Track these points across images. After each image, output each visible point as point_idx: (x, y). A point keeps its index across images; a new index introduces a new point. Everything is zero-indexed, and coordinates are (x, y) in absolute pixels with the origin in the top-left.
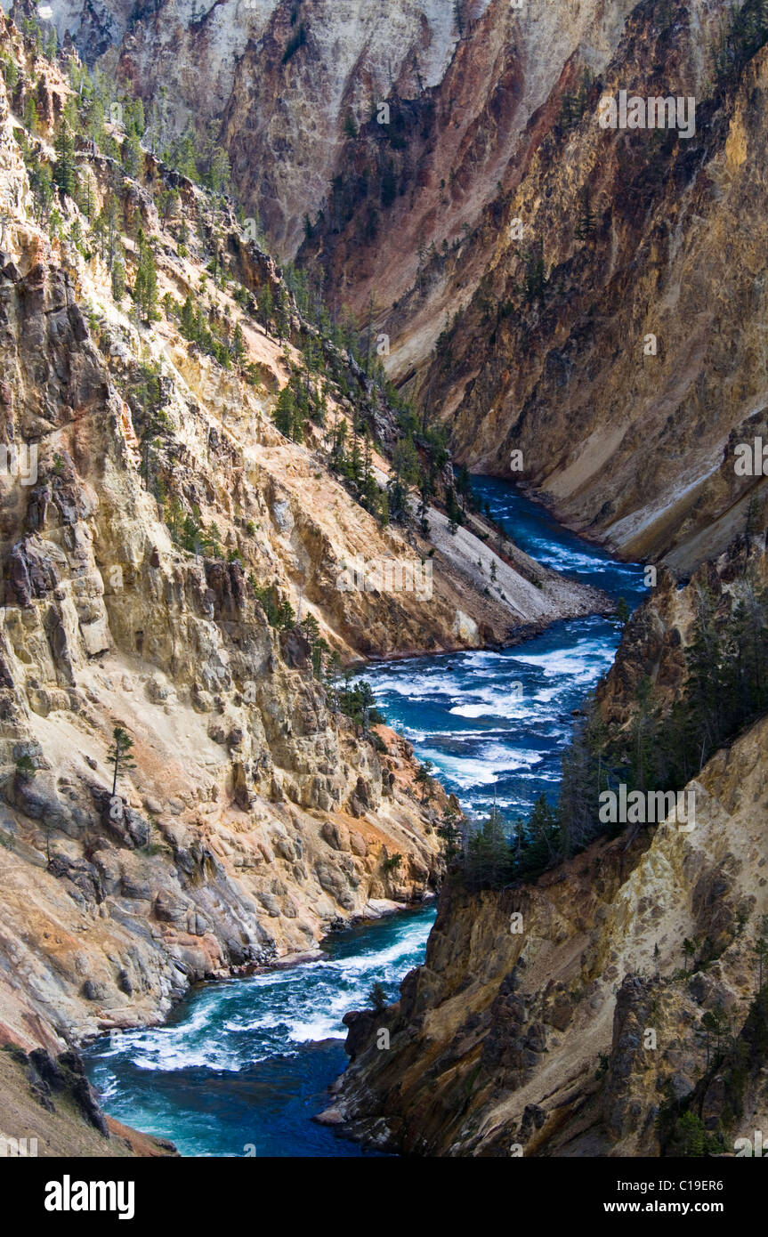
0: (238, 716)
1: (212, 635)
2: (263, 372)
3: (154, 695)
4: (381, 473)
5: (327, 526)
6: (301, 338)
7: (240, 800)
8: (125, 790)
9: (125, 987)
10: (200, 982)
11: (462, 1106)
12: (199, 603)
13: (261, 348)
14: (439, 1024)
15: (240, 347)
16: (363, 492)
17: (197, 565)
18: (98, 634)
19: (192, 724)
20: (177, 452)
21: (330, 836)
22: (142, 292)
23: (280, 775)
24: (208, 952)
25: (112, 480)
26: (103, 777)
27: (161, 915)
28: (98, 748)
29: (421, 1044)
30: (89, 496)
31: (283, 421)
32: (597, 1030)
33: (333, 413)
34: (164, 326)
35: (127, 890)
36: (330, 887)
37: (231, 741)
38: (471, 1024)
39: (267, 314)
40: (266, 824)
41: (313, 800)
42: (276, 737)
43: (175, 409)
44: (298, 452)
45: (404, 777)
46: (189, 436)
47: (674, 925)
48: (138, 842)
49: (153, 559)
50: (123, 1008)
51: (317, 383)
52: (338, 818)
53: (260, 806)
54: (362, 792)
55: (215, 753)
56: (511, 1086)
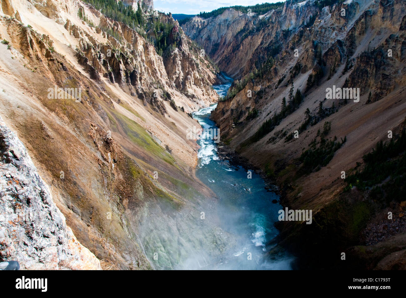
0: (203, 89)
1: (202, 83)
2: (206, 64)
3: (197, 87)
4: (214, 72)
5: (210, 75)
6: (208, 61)
7: (203, 95)
8: (195, 94)
9: (195, 108)
10: (200, 108)
11: (219, 118)
12: (201, 81)
13: (206, 62)
14: (218, 112)
15: (204, 62)
16: (213, 73)
17: (201, 78)
18: (193, 83)
19: (200, 90)
20: (199, 69)
21: (210, 98)
22: (197, 58)
23: (206, 93)
24: (201, 106)
25: (194, 71)
26: (194, 93)
27: (197, 103)
28: (193, 91)
29: (216, 113)
30: (193, 73)
31: (207, 68)
32: (229, 113)
33: (211, 67)
34: (199, 60)
35: (195, 102)
36: (210, 102)
37: (203, 91)
38: (220, 112)
39: (206, 59)
40: (205, 97)
41: (209, 95)
42: (206, 91)
43: (199, 66)
44: (208, 70)
45: (215, 94)
46: (200, 68)
47: (235, 105)
48: (196, 98)
49: (197, 77)
50: (195, 110)
51: (210, 65)
52: (210, 96)
53: (205, 95)
54: (212, 95)
55: (202, 92)
56: (223, 116)
